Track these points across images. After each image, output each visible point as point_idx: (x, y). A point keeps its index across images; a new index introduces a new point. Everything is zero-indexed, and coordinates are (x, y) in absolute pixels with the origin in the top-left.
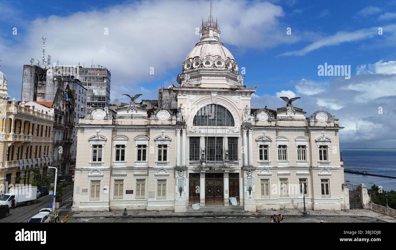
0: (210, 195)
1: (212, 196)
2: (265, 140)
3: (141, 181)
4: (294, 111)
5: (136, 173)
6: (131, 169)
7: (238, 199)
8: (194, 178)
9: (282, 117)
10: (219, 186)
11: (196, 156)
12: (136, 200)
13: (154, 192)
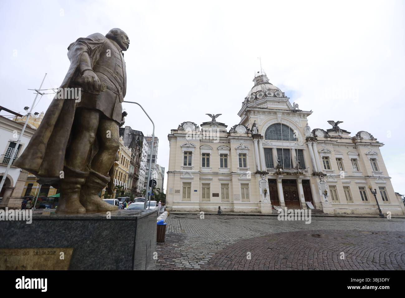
0: (287, 200)
1: (290, 200)
2: (326, 151)
3: (225, 186)
4: (341, 131)
5: (220, 178)
6: (216, 174)
7: (313, 203)
8: (273, 183)
9: (333, 136)
10: (294, 191)
11: (271, 164)
12: (222, 202)
13: (239, 195)
